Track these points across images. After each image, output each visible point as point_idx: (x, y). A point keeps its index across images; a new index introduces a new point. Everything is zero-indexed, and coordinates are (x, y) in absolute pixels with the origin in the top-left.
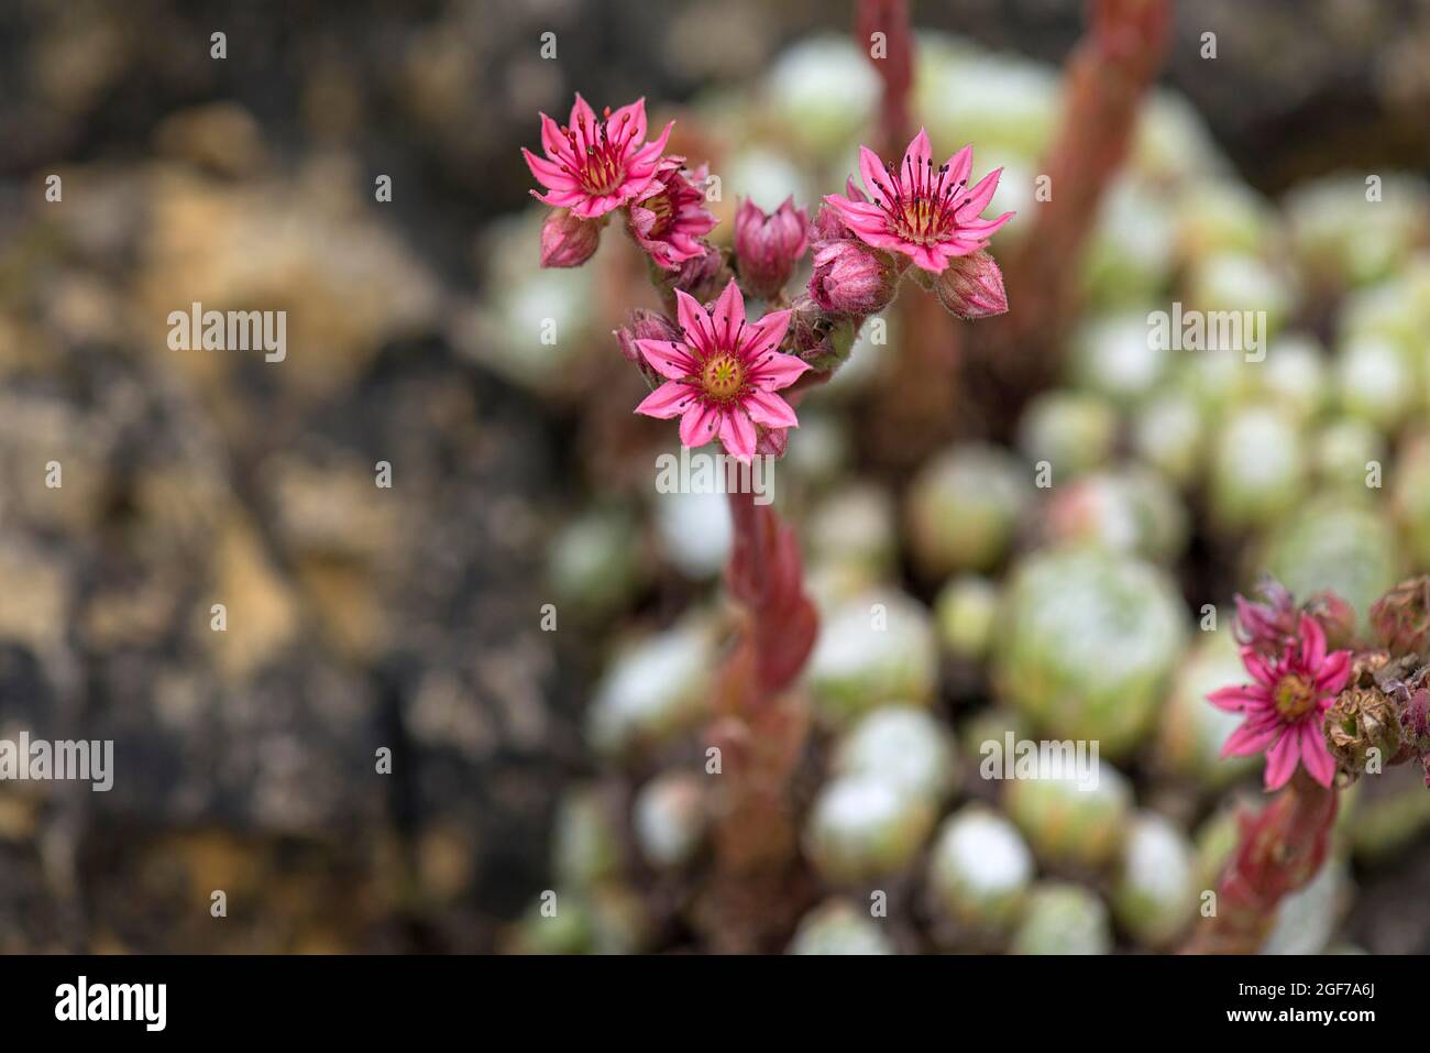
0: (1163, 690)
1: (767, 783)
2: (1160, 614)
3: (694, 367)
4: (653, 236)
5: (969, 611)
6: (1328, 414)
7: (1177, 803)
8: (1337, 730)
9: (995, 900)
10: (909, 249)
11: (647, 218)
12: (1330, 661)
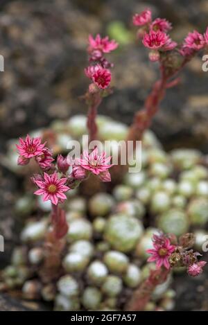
0: (138, 241)
1: (56, 254)
2: (138, 228)
3: (46, 187)
4: (40, 162)
5: (100, 223)
6: (176, 194)
7: (138, 262)
8: (171, 260)
9: (100, 278)
10: (91, 169)
11: (40, 159)
12: (171, 247)
